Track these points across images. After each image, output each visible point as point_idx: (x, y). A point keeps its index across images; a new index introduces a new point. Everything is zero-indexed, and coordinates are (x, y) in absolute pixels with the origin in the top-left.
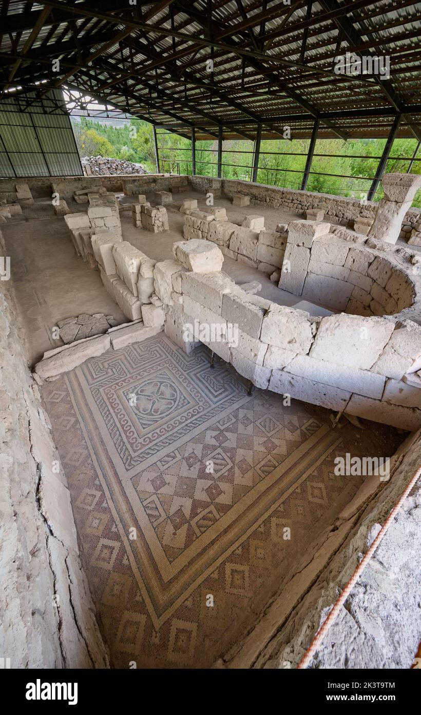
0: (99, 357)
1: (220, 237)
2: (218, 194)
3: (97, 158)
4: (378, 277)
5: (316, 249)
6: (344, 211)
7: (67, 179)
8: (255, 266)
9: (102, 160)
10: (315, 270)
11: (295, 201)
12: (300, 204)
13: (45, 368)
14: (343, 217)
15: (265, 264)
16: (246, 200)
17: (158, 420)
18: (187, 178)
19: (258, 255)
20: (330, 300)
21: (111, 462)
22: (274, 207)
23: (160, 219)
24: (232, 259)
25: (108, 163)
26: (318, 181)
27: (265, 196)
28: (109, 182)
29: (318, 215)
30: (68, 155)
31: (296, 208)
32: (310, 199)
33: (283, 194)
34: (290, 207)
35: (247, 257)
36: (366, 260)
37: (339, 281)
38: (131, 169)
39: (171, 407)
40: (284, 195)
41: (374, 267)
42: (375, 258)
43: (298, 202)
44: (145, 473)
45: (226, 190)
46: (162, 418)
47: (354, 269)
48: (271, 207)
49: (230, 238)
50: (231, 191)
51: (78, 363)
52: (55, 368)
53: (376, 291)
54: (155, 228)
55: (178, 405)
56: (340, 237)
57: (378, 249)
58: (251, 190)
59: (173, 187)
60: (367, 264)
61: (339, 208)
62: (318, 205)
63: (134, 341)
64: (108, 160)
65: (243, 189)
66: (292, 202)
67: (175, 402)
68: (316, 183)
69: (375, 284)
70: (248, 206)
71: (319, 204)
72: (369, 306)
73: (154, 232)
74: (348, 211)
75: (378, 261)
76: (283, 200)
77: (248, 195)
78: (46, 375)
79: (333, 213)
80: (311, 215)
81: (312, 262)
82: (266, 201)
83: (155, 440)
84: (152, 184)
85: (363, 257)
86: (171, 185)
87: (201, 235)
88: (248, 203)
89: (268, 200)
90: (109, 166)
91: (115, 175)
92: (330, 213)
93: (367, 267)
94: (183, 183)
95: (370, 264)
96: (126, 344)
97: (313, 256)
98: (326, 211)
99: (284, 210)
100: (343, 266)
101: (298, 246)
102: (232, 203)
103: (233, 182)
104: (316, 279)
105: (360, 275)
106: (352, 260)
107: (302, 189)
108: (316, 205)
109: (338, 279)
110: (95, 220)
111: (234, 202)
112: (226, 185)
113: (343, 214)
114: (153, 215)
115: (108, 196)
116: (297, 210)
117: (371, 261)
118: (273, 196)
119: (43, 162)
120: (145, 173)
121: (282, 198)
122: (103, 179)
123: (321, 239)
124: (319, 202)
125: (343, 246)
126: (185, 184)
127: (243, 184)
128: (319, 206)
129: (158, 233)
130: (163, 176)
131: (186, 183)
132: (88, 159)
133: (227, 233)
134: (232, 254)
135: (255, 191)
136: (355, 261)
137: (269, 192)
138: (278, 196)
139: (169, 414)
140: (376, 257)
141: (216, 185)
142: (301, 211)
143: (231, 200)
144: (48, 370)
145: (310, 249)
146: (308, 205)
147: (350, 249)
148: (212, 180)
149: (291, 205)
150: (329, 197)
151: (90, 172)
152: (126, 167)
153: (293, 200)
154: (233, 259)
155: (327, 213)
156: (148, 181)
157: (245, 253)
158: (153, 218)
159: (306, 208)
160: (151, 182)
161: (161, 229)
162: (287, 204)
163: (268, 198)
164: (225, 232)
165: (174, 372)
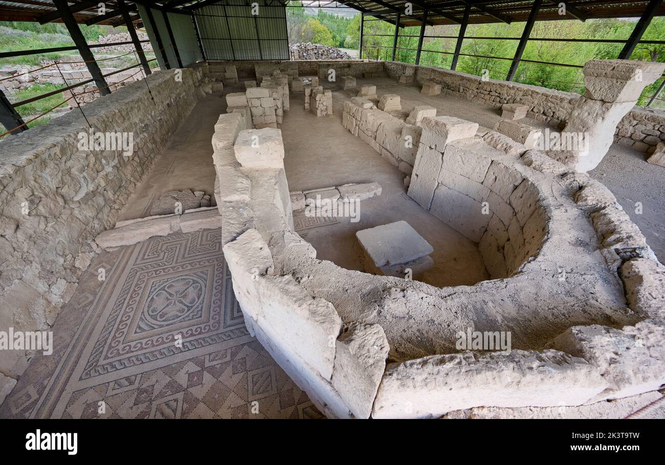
0: (165, 237)
1: (369, 126)
2: (410, 81)
3: (307, 44)
4: (519, 209)
5: (450, 155)
6: (555, 108)
7: (273, 62)
8: (396, 164)
9: (310, 45)
10: (446, 182)
11: (493, 93)
12: (499, 97)
13: (104, 238)
14: (553, 116)
15: (405, 163)
16: (437, 89)
17: (156, 327)
18: (383, 63)
19: (400, 152)
20: (462, 225)
21: (76, 362)
22: (467, 99)
23: (324, 103)
24: (377, 152)
25: (316, 49)
26: (543, 71)
27: (459, 85)
28: (309, 66)
29: (517, 111)
30: (279, 42)
31: (493, 101)
32: (512, 92)
33: (480, 83)
34: (486, 100)
35: (390, 152)
36: (511, 180)
37: (476, 202)
38: (336, 55)
39: (180, 316)
40: (480, 85)
41: (519, 192)
42: (523, 181)
43: (497, 94)
44: (91, 392)
45: (418, 78)
46: (161, 326)
47: (495, 190)
48: (463, 98)
49: (377, 130)
50: (423, 79)
51: (141, 238)
52: (114, 240)
53: (514, 229)
54: (319, 112)
55: (188, 316)
56: (489, 144)
57: (534, 168)
58: (444, 78)
59: (367, 73)
60: (511, 186)
61: (549, 104)
62: (521, 99)
63: (207, 227)
64: (316, 47)
65: (438, 77)
66: (489, 94)
67: (188, 310)
68: (540, 73)
69: (515, 218)
70: (438, 95)
71: (523, 98)
72: (503, 248)
73: (317, 115)
74: (561, 109)
75: (525, 186)
76: (479, 91)
77: (440, 83)
78: (104, 245)
79: (540, 111)
80: (508, 111)
81: (444, 171)
82: (459, 91)
83: (145, 349)
84: (346, 69)
85: (507, 176)
86: (365, 70)
87: (355, 123)
88: (438, 92)
89: (461, 90)
90: (316, 52)
91: (320, 60)
92: (535, 110)
93: (511, 191)
94: (378, 69)
95: (516, 187)
96: (196, 229)
97: (445, 164)
98: (530, 107)
99: (479, 102)
100: (482, 183)
101: (430, 148)
102: (420, 92)
103: (427, 69)
104: (448, 194)
105: (501, 200)
106: (494, 177)
107: (508, 79)
108: (518, 99)
109: (474, 200)
110: (252, 100)
111: (422, 90)
112: (419, 72)
113: (554, 113)
114: (317, 98)
115: (281, 78)
116: (494, 103)
117: (517, 184)
118: (468, 85)
119: (258, 47)
120: (348, 59)
121: (477, 89)
122: (304, 64)
123: (458, 142)
124: (523, 95)
125: (484, 156)
126: (380, 70)
127: (438, 71)
128: (522, 101)
129: (320, 117)
130: (363, 61)
131: (381, 68)
132: (299, 45)
133: (376, 124)
134: (378, 147)
135: (448, 80)
136: (497, 179)
137: (464, 81)
138: (474, 86)
139: (172, 324)
140: (524, 179)
141: (409, 72)
142: (498, 105)
143: (420, 87)
144: (107, 241)
145: (443, 154)
146: (508, 98)
147: (492, 161)
148: (406, 67)
149: (487, 97)
150: (537, 91)
151: (298, 57)
152: (332, 53)
153: (491, 91)
154: (379, 153)
155: (532, 110)
156: (342, 66)
157: (388, 148)
158: (318, 102)
159: (506, 102)
160: (345, 67)
161: (324, 113)
162: (483, 95)
163: (461, 88)
164: (374, 122)
165: (216, 272)
